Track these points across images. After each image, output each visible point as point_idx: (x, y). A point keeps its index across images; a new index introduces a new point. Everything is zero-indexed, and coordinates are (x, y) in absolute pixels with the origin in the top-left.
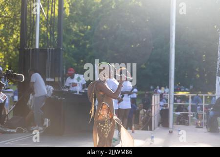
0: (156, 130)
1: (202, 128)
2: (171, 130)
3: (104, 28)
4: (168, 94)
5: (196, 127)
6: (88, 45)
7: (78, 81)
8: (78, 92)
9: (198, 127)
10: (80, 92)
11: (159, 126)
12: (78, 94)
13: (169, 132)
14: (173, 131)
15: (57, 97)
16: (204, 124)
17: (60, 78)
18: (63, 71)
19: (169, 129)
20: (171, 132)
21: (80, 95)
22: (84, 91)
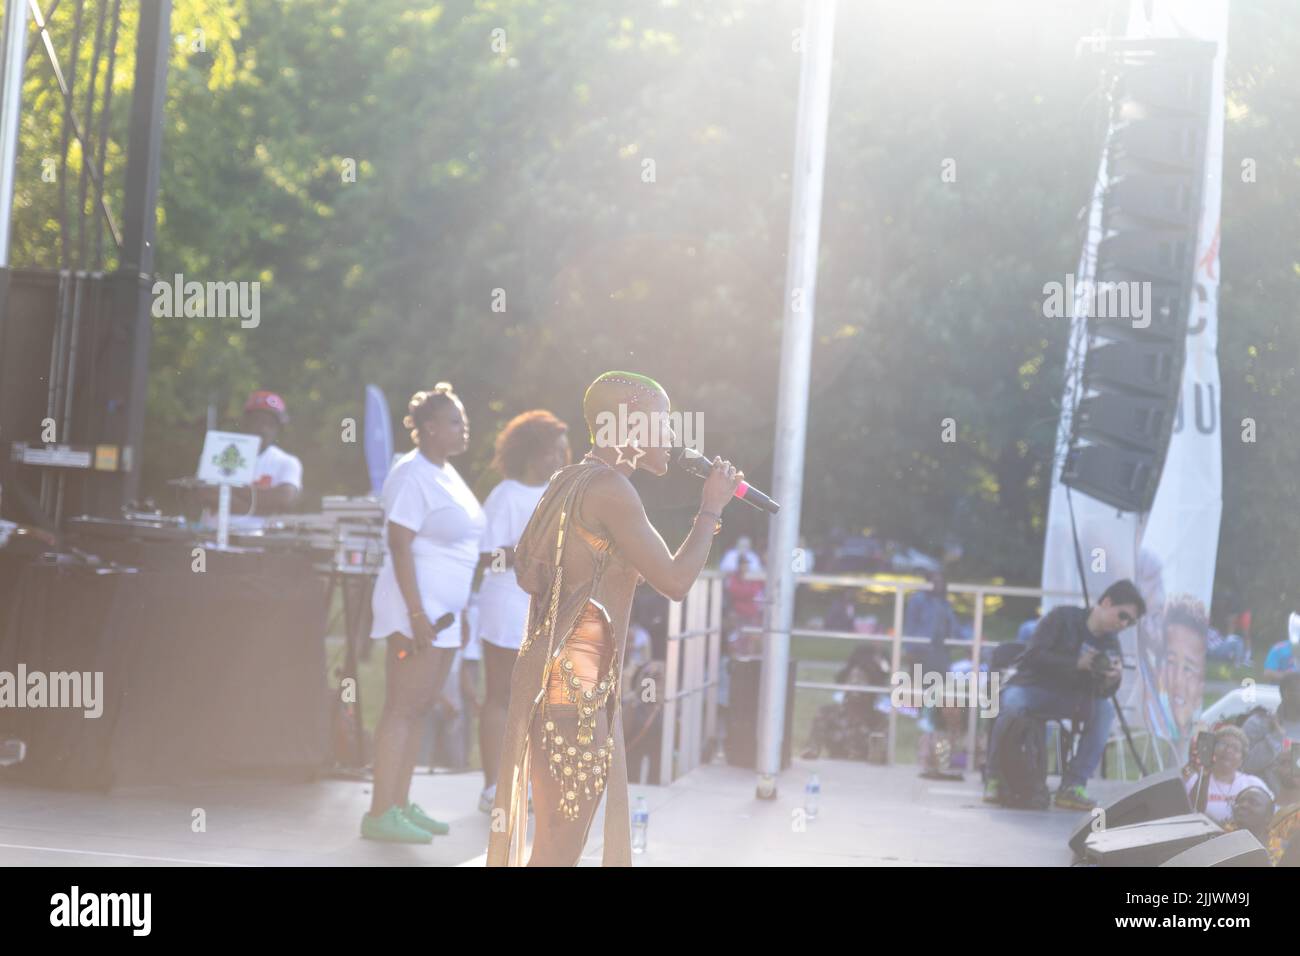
0: (683, 781)
1: (959, 778)
2: (767, 784)
5: (926, 776)
7: (228, 472)
8: (223, 536)
9: (933, 774)
10: (233, 540)
11: (706, 757)
12: (223, 546)
13: (760, 795)
14: (781, 793)
15: (92, 559)
16: (970, 760)
17: (128, 453)
19: (760, 777)
20: (769, 794)
21: (236, 554)
22: (259, 533)
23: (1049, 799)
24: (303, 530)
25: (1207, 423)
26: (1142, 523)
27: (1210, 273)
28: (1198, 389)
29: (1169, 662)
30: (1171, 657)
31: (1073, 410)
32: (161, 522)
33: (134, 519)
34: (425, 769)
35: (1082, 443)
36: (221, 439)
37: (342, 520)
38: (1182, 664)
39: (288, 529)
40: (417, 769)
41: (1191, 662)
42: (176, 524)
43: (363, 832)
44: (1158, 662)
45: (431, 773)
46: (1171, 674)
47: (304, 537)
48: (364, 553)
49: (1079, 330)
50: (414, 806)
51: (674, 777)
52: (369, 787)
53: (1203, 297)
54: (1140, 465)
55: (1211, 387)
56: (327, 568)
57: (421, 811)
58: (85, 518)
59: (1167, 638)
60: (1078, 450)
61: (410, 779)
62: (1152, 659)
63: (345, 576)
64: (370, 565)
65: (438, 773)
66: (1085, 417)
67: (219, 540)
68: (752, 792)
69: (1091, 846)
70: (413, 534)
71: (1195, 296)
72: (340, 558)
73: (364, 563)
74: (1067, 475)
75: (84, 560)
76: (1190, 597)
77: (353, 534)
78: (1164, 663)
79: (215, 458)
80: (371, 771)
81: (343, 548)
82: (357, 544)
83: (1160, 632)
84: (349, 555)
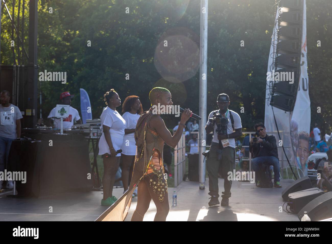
0: (180, 186)
2: (202, 185)
3: (100, 34)
4: (198, 133)
6: (76, 60)
7: (62, 115)
8: (62, 131)
10: (64, 132)
11: (184, 179)
12: (62, 134)
13: (200, 188)
14: (206, 188)
15: (29, 139)
17: (34, 111)
18: (39, 99)
19: (200, 184)
20: (203, 188)
21: (65, 135)
22: (70, 130)
23: (273, 185)
24: (81, 128)
25: (305, 88)
26: (291, 114)
27: (305, 50)
28: (303, 79)
29: (300, 149)
30: (300, 147)
31: (272, 86)
32: (46, 128)
33: (39, 128)
34: (115, 187)
35: (275, 95)
36: (60, 106)
37: (91, 125)
38: (303, 149)
39: (78, 128)
40: (114, 187)
41: (306, 148)
42: (50, 129)
43: (102, 204)
44: (297, 149)
45: (117, 188)
46: (300, 151)
47: (82, 130)
48: (97, 133)
49: (273, 66)
50: (114, 196)
51: (178, 185)
52: (102, 192)
53: (303, 56)
54: (290, 100)
55: (306, 79)
56: (88, 137)
57: (116, 198)
58: (26, 128)
59: (299, 143)
60: (274, 97)
61: (112, 189)
62: (295, 148)
63: (93, 139)
64: (99, 136)
65: (118, 188)
66: (275, 88)
67: (61, 132)
68: (199, 188)
69: (290, 197)
70: (110, 128)
71: (301, 56)
72: (91, 135)
73: (97, 136)
74: (271, 103)
75: (28, 139)
76: (305, 132)
77: (94, 128)
78: (298, 149)
79: (59, 111)
80: (102, 188)
81: (92, 132)
82: (95, 131)
83: (297, 141)
84: (93, 134)
